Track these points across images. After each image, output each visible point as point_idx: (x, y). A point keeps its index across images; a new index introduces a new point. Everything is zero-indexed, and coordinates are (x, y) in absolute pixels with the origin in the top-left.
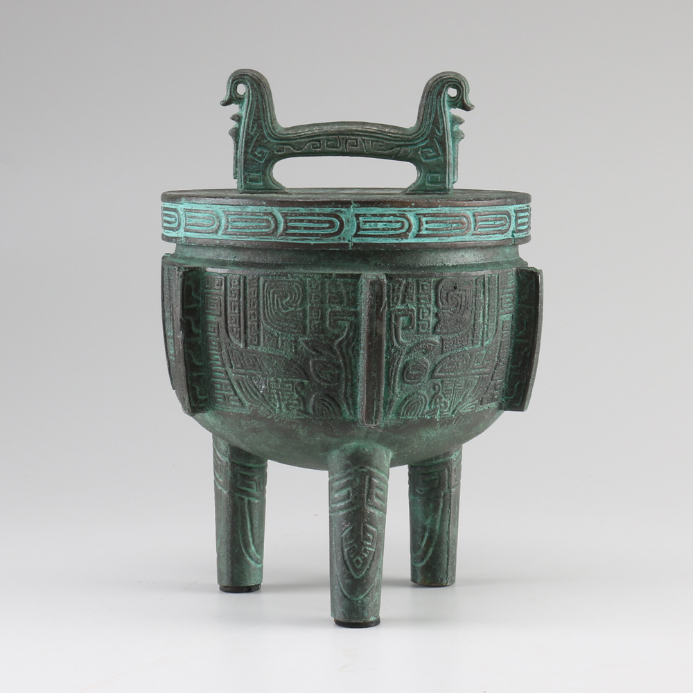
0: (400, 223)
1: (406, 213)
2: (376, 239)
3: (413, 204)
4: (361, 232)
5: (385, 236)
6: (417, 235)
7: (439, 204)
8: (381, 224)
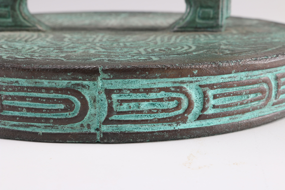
0: (175, 101)
1: (184, 86)
2: (138, 126)
3: (196, 72)
4: (114, 117)
5: (151, 121)
6: (200, 116)
7: (233, 68)
8: (146, 103)
